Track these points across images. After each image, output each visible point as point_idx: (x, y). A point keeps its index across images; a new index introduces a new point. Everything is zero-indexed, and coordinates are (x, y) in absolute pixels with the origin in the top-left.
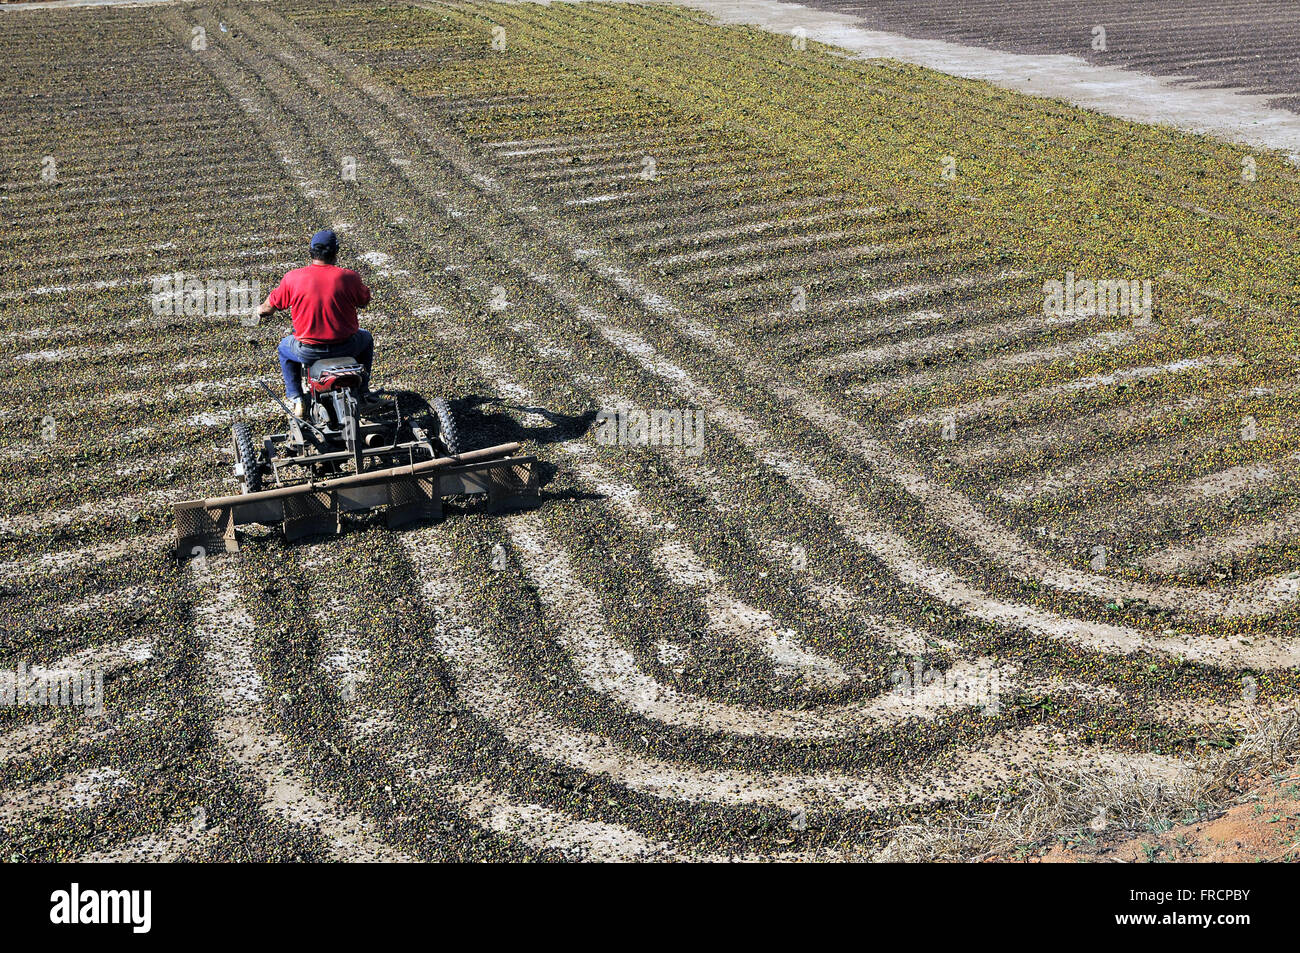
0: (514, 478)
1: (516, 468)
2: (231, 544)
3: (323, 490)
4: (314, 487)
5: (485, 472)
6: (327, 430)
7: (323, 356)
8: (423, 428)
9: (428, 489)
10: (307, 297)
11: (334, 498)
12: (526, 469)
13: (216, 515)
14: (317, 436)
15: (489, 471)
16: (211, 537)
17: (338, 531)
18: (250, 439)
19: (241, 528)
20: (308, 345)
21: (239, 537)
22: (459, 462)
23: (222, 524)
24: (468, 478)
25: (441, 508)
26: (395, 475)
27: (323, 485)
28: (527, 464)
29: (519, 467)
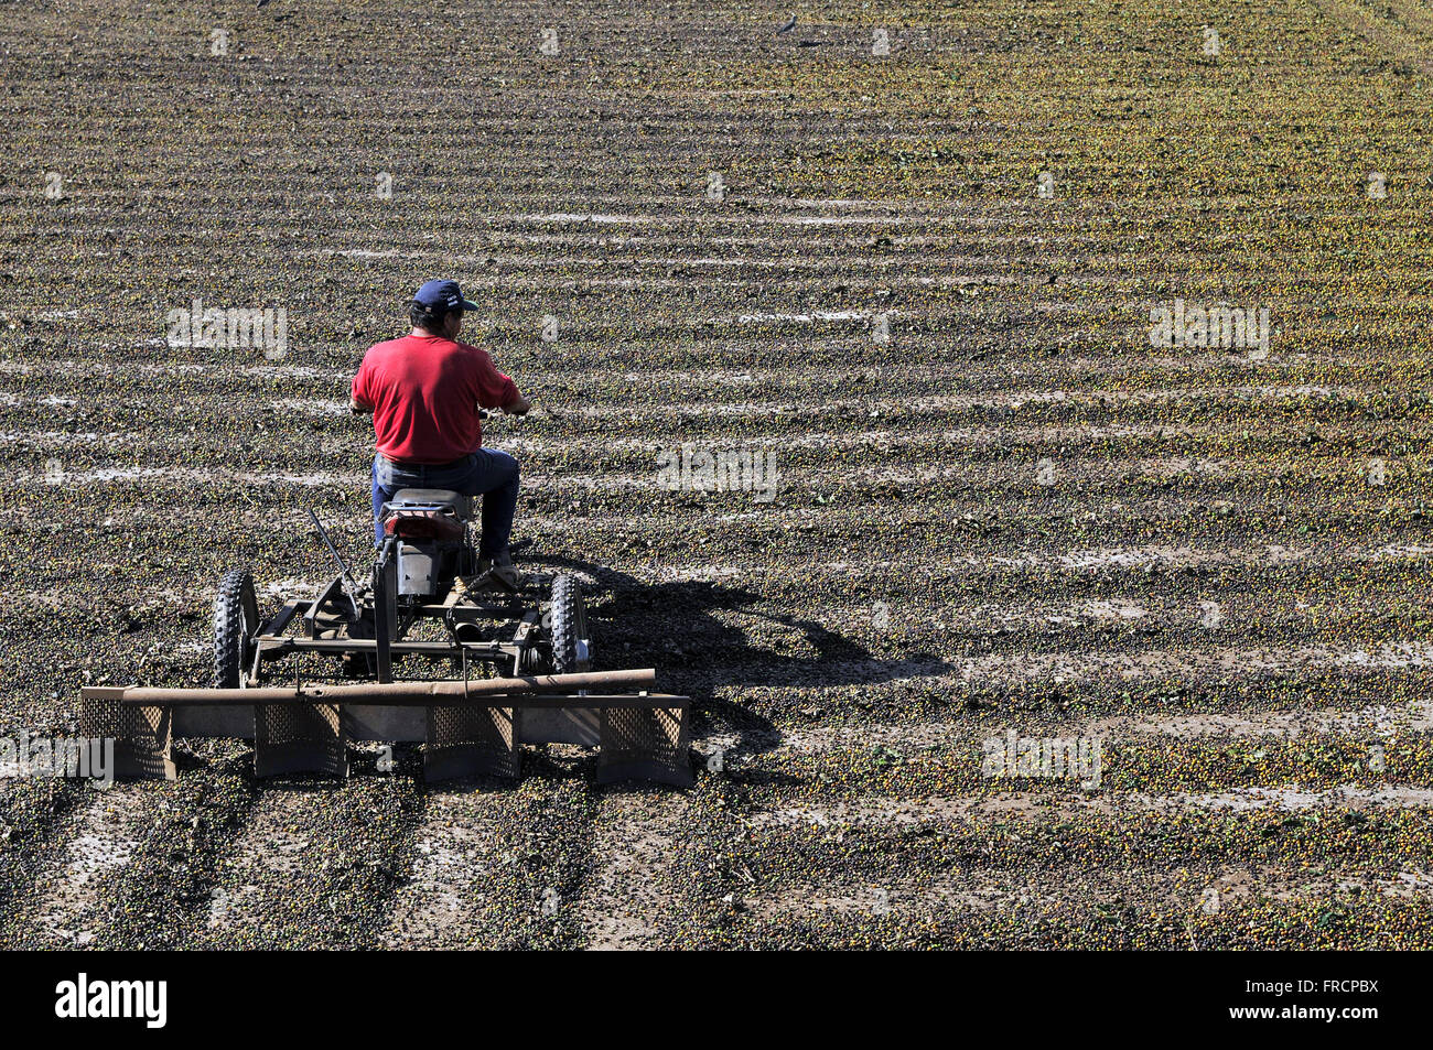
0: (655, 731)
1: (660, 714)
4: (301, 695)
12: (673, 719)
26: (437, 694)
27: (318, 692)
28: (675, 710)
29: (662, 713)
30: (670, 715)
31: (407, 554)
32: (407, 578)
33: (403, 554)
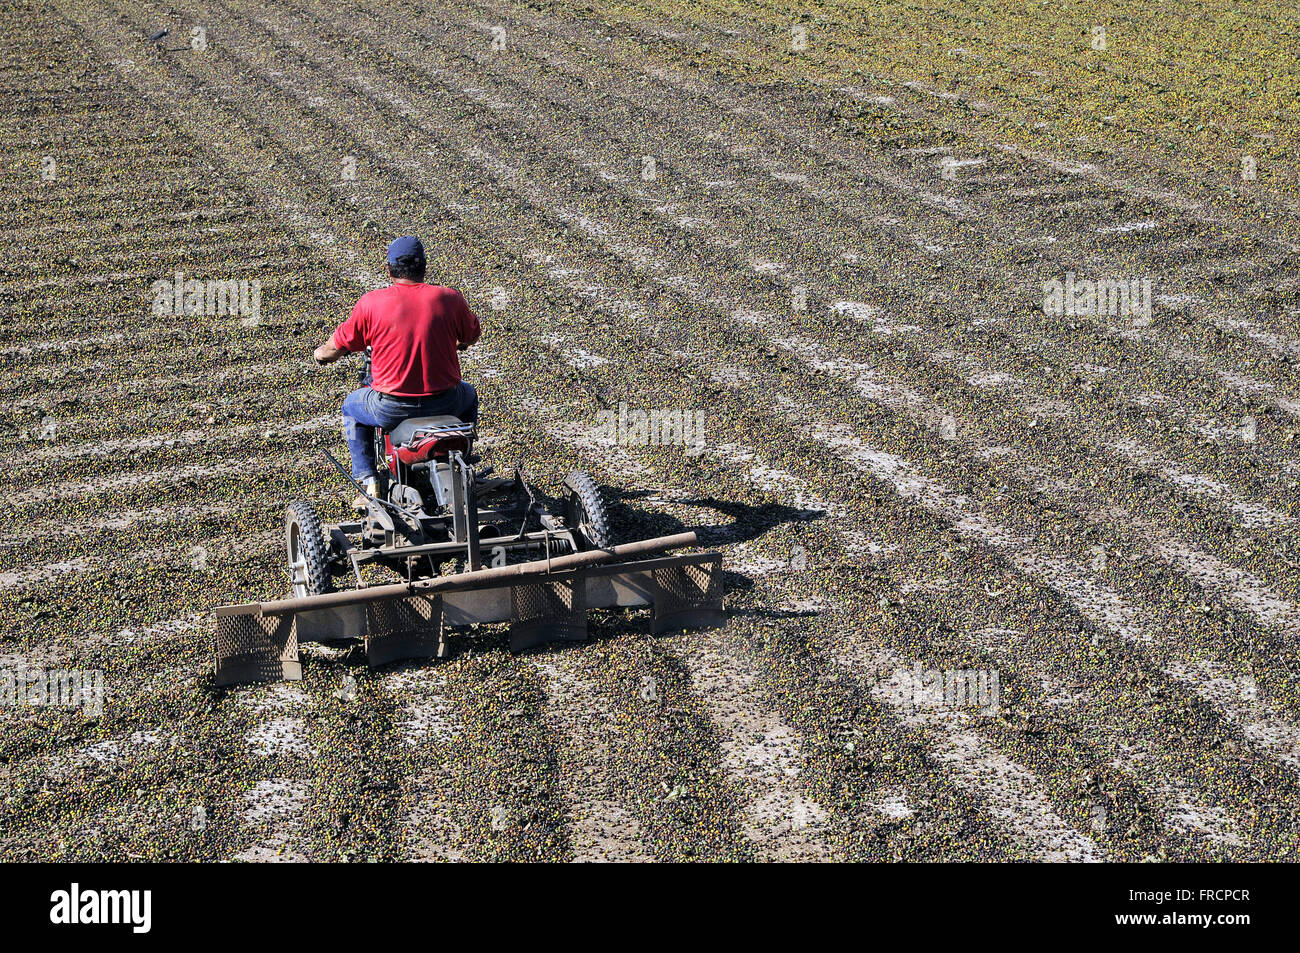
0: (688, 584)
1: (691, 570)
2: (291, 669)
3: (422, 592)
4: (412, 588)
5: (648, 573)
6: (422, 515)
7: (414, 414)
8: (555, 515)
9: (566, 595)
10: (393, 330)
11: (437, 605)
12: (706, 571)
13: (272, 625)
14: (409, 523)
15: (653, 572)
16: (263, 658)
17: (440, 655)
18: (318, 525)
19: (306, 647)
20: (390, 396)
21: (304, 659)
22: (614, 558)
23: (280, 638)
24: (623, 583)
25: (585, 625)
26: (524, 573)
27: (425, 584)
28: (706, 565)
29: (695, 569)
30: (702, 569)
31: (441, 470)
32: (446, 490)
33: (438, 471)
